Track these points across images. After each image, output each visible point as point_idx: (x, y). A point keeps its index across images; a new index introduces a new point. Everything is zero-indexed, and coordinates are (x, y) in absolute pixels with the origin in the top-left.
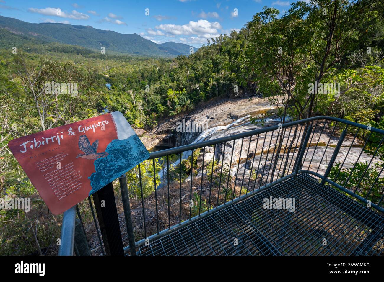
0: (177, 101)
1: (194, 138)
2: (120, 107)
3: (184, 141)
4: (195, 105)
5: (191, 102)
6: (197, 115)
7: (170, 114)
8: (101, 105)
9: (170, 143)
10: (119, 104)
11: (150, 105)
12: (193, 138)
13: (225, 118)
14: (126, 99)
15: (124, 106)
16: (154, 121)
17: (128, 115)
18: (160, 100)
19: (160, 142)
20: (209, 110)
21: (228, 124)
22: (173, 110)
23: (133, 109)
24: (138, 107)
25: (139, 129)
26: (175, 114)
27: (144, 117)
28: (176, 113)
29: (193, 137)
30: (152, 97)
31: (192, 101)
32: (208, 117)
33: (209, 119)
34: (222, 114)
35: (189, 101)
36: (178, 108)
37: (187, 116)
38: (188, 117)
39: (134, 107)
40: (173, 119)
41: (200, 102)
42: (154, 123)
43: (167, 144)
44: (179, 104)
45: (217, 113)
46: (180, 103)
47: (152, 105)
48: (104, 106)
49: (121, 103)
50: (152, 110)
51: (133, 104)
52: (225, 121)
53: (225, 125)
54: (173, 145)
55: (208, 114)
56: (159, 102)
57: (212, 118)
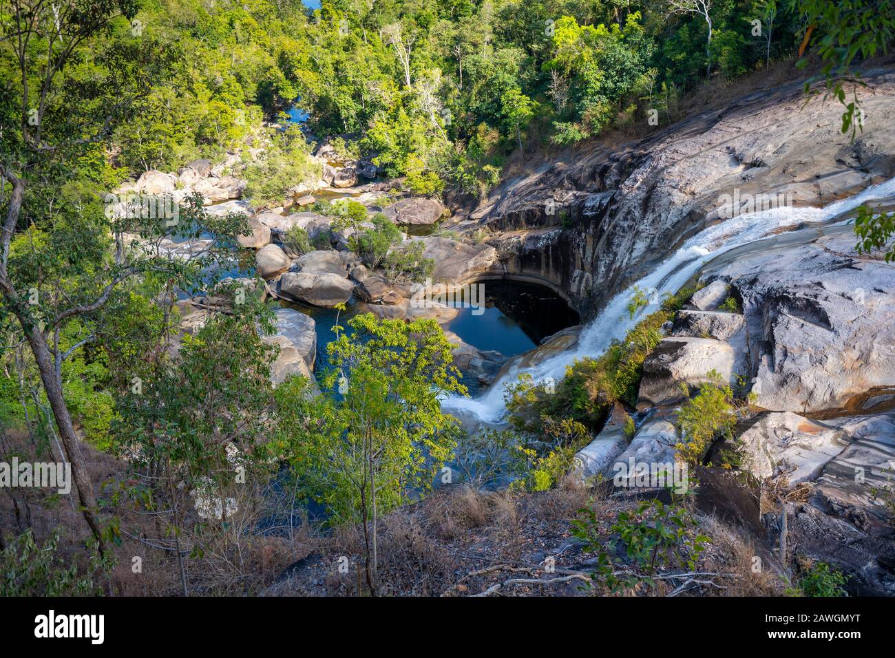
0: (593, 75)
1: (656, 255)
2: (350, 102)
3: (609, 267)
4: (681, 96)
5: (660, 79)
6: (685, 146)
7: (558, 139)
8: (278, 89)
9: (548, 271)
10: (344, 88)
11: (474, 91)
12: (650, 257)
13: (826, 165)
14: (374, 66)
15: (366, 97)
16: (485, 168)
17: (380, 138)
18: (517, 69)
19: (503, 260)
20: (747, 124)
21: (835, 197)
22: (573, 117)
23: (402, 111)
24: (419, 100)
25: (421, 200)
26: (578, 137)
27: (443, 144)
28: (585, 134)
29: (649, 249)
30: (486, 56)
31: (669, 72)
32: (737, 160)
33: (742, 167)
34: (811, 142)
35: (653, 72)
36: (595, 108)
37: (637, 146)
38: (641, 156)
39: (406, 101)
40: (567, 162)
41: (706, 83)
42: (486, 176)
43: (532, 272)
44: (603, 90)
45: (785, 139)
46: (610, 84)
47: (480, 93)
48: (290, 93)
49: (354, 83)
50: (480, 117)
51: (401, 89)
52: (824, 183)
53: (821, 202)
54: (559, 281)
55: (737, 145)
56: (511, 79)
57: (755, 164)
